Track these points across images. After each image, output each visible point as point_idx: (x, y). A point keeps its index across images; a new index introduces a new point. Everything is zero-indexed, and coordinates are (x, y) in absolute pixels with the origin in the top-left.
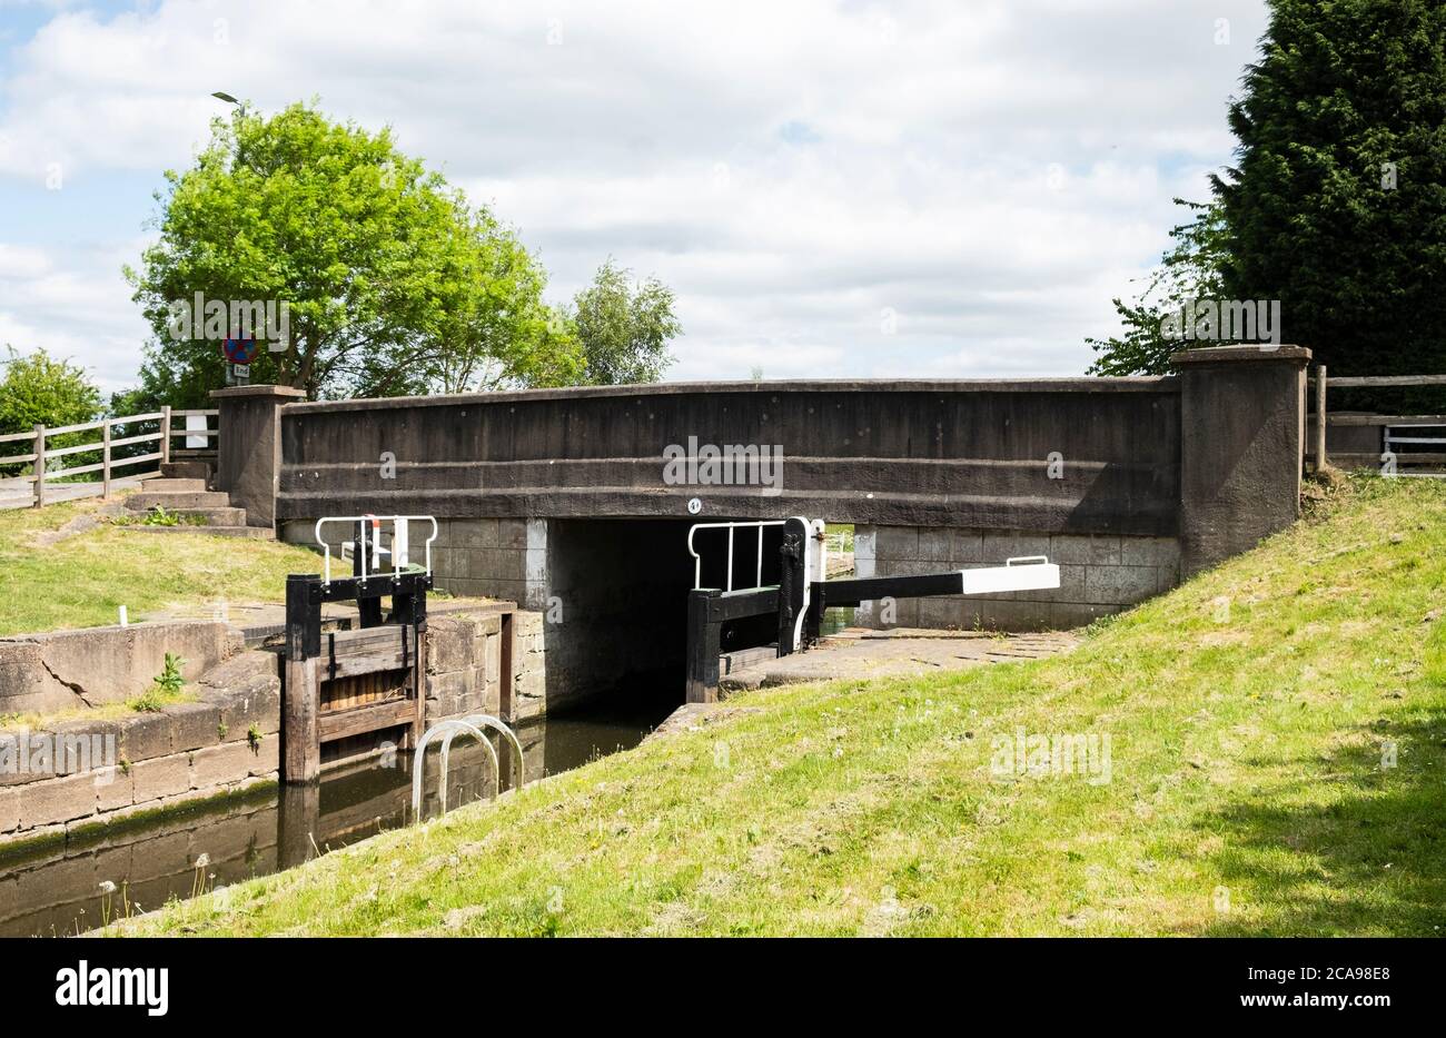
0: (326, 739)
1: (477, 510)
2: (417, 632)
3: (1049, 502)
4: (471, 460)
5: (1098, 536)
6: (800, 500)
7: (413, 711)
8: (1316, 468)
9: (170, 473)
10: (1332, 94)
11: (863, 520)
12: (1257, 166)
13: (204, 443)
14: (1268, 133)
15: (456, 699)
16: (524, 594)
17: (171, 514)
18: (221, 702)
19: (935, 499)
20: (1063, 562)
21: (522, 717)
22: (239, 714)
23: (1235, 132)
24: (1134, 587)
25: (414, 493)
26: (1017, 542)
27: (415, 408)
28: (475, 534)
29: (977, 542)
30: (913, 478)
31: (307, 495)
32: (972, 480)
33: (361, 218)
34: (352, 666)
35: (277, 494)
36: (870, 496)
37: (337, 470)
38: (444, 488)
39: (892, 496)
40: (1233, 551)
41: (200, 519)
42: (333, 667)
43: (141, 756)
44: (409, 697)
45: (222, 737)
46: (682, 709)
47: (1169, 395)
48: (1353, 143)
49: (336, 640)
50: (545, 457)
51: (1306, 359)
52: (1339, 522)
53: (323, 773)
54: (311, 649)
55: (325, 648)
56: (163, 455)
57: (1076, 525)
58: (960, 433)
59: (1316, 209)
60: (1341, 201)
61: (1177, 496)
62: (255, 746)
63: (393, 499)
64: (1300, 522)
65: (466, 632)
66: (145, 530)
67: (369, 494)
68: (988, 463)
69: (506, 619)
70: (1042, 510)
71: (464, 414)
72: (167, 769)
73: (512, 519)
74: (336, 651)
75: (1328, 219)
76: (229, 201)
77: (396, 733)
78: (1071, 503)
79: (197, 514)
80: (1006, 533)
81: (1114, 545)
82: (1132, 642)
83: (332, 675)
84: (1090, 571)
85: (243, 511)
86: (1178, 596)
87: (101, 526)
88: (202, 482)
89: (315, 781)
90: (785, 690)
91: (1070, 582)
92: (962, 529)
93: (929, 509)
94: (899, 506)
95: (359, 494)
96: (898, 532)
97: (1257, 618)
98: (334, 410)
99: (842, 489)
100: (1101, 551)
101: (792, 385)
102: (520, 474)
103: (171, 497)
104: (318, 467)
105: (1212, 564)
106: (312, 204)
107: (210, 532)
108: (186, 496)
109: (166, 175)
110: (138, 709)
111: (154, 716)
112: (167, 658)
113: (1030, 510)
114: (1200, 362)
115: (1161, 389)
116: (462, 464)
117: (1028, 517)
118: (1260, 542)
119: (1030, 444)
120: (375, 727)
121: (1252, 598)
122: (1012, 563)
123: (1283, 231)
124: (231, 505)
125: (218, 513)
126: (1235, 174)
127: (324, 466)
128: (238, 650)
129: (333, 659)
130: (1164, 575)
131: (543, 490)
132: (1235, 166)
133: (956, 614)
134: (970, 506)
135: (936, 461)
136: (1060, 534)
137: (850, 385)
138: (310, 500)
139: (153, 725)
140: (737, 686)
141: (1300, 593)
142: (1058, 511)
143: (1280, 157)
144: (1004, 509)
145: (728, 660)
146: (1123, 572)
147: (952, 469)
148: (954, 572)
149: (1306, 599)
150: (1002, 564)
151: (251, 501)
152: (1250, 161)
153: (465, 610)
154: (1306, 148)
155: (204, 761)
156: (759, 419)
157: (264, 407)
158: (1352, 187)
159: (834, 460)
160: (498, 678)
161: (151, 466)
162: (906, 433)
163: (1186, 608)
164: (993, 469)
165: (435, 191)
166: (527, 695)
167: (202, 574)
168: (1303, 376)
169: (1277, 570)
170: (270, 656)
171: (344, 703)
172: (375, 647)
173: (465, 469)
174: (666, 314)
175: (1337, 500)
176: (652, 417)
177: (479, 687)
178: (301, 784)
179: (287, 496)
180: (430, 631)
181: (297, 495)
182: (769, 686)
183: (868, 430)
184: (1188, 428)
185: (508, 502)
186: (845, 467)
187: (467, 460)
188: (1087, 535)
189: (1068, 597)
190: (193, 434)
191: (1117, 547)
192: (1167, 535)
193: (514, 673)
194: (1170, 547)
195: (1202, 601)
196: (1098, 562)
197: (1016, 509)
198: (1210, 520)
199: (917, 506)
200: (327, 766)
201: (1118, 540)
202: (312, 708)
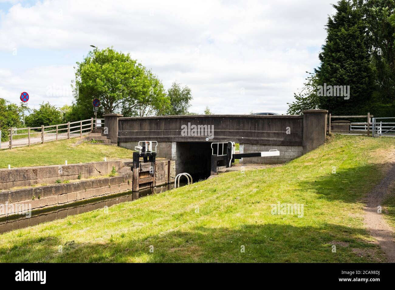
0: (140, 183)
1: (161, 140)
2: (154, 164)
3: (278, 139)
4: (160, 130)
5: (287, 146)
6: (228, 138)
7: (153, 179)
8: (329, 133)
9: (93, 132)
10: (340, 52)
11: (241, 142)
12: (324, 67)
13: (100, 125)
14: (326, 60)
15: (161, 177)
16: (171, 157)
17: (96, 141)
18: (123, 175)
19: (255, 138)
20: (281, 151)
21: (172, 182)
22: (126, 178)
23: (320, 59)
24: (294, 156)
25: (148, 136)
26: (272, 147)
27: (148, 119)
28: (161, 145)
29: (264, 147)
30: (251, 134)
31: (124, 137)
32: (263, 135)
33: (125, 74)
34: (144, 170)
35: (118, 136)
36: (243, 138)
37: (131, 132)
38: (154, 135)
39: (247, 138)
40: (313, 149)
41: (102, 142)
42: (141, 170)
43: (112, 184)
44: (152, 177)
45: (124, 182)
46: (211, 176)
47: (301, 119)
48: (344, 63)
49: (141, 164)
50: (176, 129)
51: (327, 112)
52: (332, 143)
53: (140, 190)
54: (137, 166)
55: (140, 166)
56: (91, 128)
57: (283, 144)
58: (260, 125)
59: (336, 77)
60: (341, 76)
61: (302, 138)
62: (129, 184)
63: (143, 138)
64: (325, 143)
65: (162, 164)
66: (91, 144)
67: (138, 137)
68: (266, 132)
69: (169, 162)
70: (276, 141)
71: (158, 120)
72: (115, 187)
73: (169, 142)
74: (141, 167)
75: (338, 79)
76: (94, 70)
77: (150, 183)
78: (282, 139)
79: (101, 140)
80: (269, 145)
81: (290, 147)
82: (292, 165)
83: (141, 171)
84: (286, 152)
85: (110, 140)
86: (302, 157)
87: (83, 143)
88: (101, 134)
89: (138, 191)
90: (230, 173)
91: (282, 155)
92: (261, 144)
93: (254, 140)
94: (248, 140)
95: (136, 137)
96: (248, 145)
97: (315, 160)
98: (130, 119)
99: (237, 136)
100: (288, 149)
101: (227, 115)
102: (171, 133)
103: (95, 137)
104: (126, 131)
105: (309, 151)
106: (114, 71)
107: (104, 144)
108: (98, 137)
109: (77, 63)
110: (110, 176)
111: (114, 177)
112: (113, 167)
113: (274, 141)
114: (307, 113)
115: (300, 118)
116: (158, 131)
117: (274, 142)
118: (318, 147)
119: (274, 128)
120: (147, 182)
121: (315, 157)
122: (270, 151)
123: (329, 81)
124: (107, 139)
125: (104, 140)
126: (320, 68)
127: (128, 131)
128: (123, 166)
129: (141, 168)
130: (300, 153)
131: (176, 136)
132: (320, 67)
133: (259, 161)
134: (262, 140)
135: (255, 131)
136: (280, 145)
137: (239, 116)
138: (125, 138)
139: (114, 179)
140: (221, 172)
141: (323, 156)
142: (279, 141)
143: (328, 66)
144: (269, 140)
145: (218, 168)
146: (292, 153)
147: (259, 132)
148: (259, 152)
149: (324, 157)
150: (269, 151)
151: (112, 138)
152: (323, 65)
153: (162, 160)
154: (334, 64)
155: (121, 186)
156: (220, 122)
157: (115, 118)
158: (344, 73)
159: (236, 130)
160: (167, 174)
161: (90, 130)
162: (250, 125)
163: (303, 159)
164: (267, 133)
165: (139, 67)
166: (172, 177)
167: (106, 153)
168: (326, 116)
169: (320, 152)
170: (130, 168)
171: (142, 177)
172: (147, 166)
173: (159, 132)
174: (189, 94)
175: (332, 139)
176: (198, 121)
177: (164, 175)
178: (136, 192)
179: (120, 137)
180: (156, 164)
181: (122, 137)
182: (227, 172)
183: (242, 125)
184: (305, 125)
185: (168, 138)
186: (238, 132)
187: (159, 130)
188: (285, 146)
189: (281, 157)
190: (98, 124)
191: (291, 148)
192: (300, 146)
193: (170, 173)
194: (301, 148)
195: (306, 158)
196: (287, 151)
197: (271, 140)
198: (308, 143)
199: (252, 140)
200: (140, 189)
201: (291, 147)
202: (138, 177)
